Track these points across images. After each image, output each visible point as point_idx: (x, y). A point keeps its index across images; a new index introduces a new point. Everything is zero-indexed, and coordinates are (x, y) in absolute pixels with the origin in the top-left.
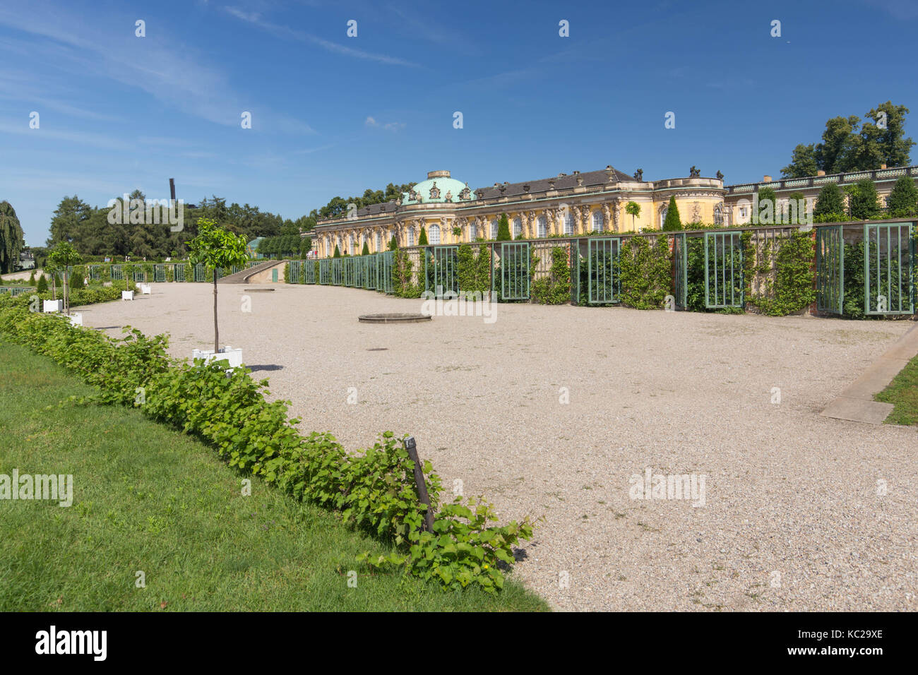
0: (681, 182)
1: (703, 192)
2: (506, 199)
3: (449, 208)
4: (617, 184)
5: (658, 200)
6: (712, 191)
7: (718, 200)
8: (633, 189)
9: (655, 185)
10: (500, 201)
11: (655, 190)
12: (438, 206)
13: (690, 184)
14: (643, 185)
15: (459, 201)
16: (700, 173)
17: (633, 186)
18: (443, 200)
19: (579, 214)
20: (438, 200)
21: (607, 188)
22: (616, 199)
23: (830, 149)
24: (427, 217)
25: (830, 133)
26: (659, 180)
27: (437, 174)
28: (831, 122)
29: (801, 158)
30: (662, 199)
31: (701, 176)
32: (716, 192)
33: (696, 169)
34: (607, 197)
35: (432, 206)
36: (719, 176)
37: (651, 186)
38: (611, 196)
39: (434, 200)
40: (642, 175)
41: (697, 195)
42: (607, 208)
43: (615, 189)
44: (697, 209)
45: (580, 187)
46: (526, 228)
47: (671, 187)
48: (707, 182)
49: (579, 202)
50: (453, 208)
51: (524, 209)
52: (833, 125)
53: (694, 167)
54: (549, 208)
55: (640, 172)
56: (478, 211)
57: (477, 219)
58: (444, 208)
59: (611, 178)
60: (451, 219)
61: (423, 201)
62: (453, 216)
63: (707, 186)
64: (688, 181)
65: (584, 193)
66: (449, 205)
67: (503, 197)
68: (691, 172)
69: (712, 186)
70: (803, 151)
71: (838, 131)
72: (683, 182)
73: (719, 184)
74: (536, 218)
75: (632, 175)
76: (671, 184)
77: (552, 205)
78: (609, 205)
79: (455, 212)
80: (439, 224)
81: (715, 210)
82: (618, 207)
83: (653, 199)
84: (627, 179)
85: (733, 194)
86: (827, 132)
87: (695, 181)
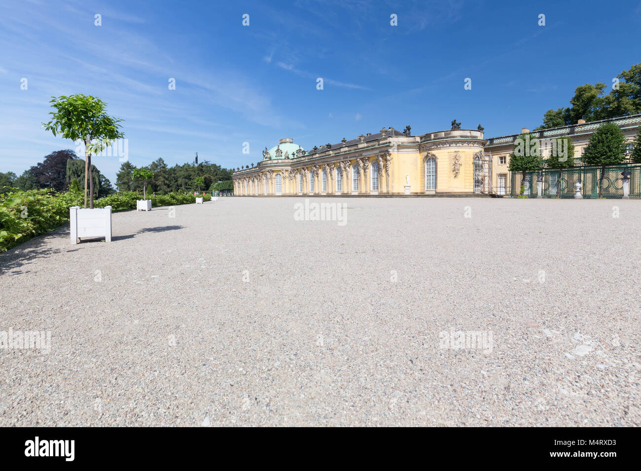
0: (443, 134)
1: (463, 142)
2: (317, 155)
3: (287, 163)
4: (388, 139)
5: (424, 151)
6: (473, 141)
7: (477, 149)
8: (402, 143)
9: (421, 138)
10: (314, 157)
11: (421, 142)
12: (280, 161)
13: (451, 135)
14: (411, 139)
15: (293, 158)
16: (460, 126)
17: (403, 140)
18: (283, 157)
19: (362, 165)
20: (280, 158)
21: (381, 142)
22: (387, 151)
23: (578, 110)
24: (273, 169)
25: (578, 98)
26: (424, 134)
27: (284, 141)
28: (580, 89)
29: (551, 119)
30: (427, 150)
31: (461, 129)
32: (476, 142)
33: (457, 122)
34: (380, 150)
35: (276, 161)
36: (480, 129)
37: (418, 139)
38: (383, 149)
39: (278, 158)
40: (411, 130)
41: (458, 145)
42: (381, 159)
43: (387, 143)
44: (457, 158)
45: (362, 143)
46: (329, 175)
47: (434, 139)
48: (467, 133)
49: (361, 155)
50: (289, 163)
51: (327, 162)
52: (582, 91)
53: (455, 121)
54: (342, 160)
55: (409, 128)
56: (302, 164)
57: (302, 170)
58: (284, 163)
59: (383, 134)
60: (288, 170)
61: (272, 159)
62: (289, 168)
63: (469, 137)
64: (450, 134)
65: (364, 148)
66: (287, 161)
67: (316, 154)
68: (452, 125)
69: (471, 137)
70: (553, 114)
71: (587, 95)
72: (445, 134)
73: (479, 135)
74: (335, 168)
75: (402, 131)
76: (434, 136)
77: (344, 159)
78: (382, 156)
79: (291, 165)
80: (281, 173)
81: (474, 159)
82: (388, 158)
83: (420, 150)
84: (397, 134)
85: (492, 145)
86: (575, 97)
87: (456, 133)
